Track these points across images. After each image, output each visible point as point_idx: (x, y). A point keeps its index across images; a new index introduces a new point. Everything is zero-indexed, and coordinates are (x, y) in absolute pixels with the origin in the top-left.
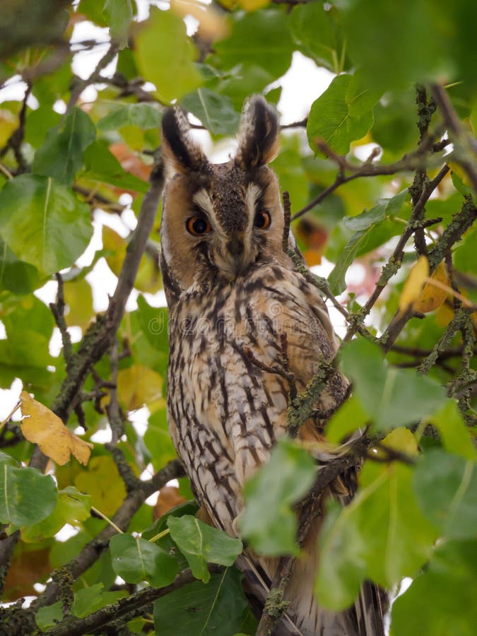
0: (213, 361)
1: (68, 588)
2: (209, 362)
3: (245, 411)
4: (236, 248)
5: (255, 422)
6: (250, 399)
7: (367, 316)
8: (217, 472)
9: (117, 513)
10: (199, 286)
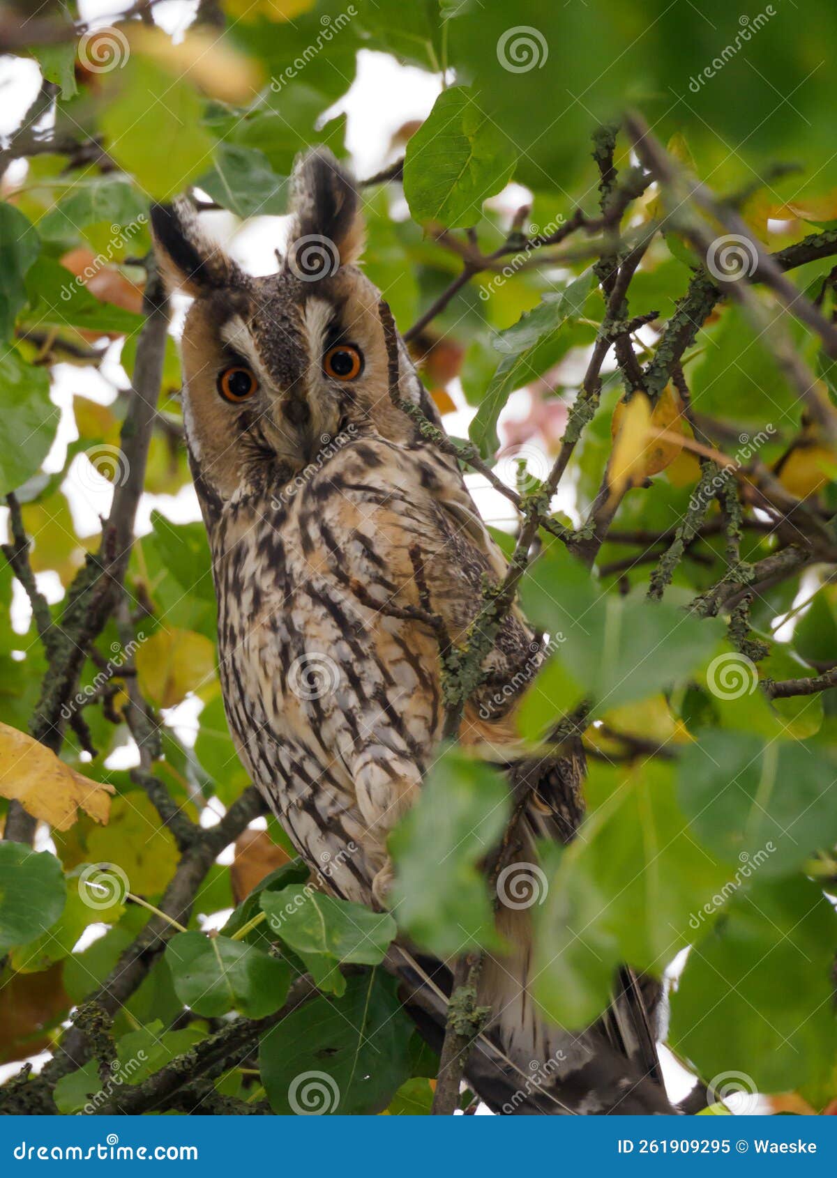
0: (279, 623)
1: (105, 1036)
2: (273, 627)
3: (351, 705)
4: (297, 412)
5: (372, 721)
6: (355, 682)
7: (554, 498)
8: (320, 812)
9: (169, 890)
10: (249, 486)
